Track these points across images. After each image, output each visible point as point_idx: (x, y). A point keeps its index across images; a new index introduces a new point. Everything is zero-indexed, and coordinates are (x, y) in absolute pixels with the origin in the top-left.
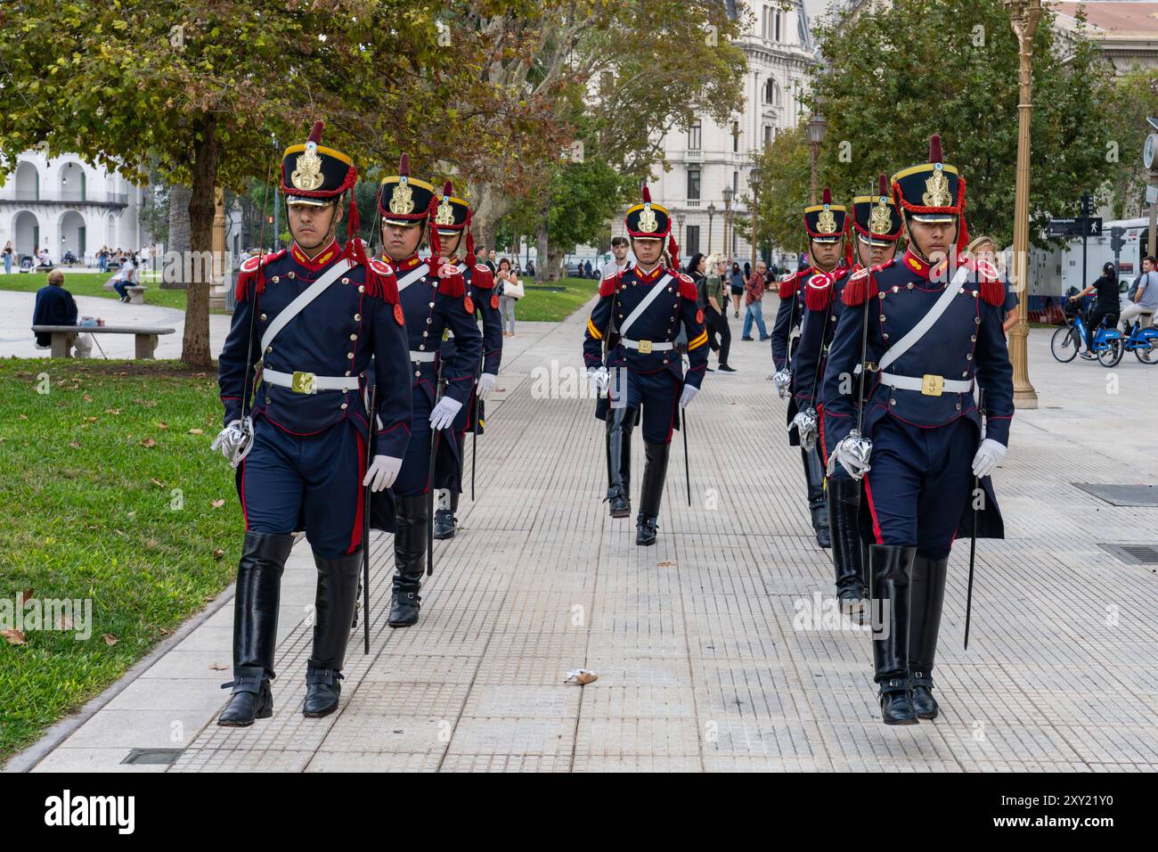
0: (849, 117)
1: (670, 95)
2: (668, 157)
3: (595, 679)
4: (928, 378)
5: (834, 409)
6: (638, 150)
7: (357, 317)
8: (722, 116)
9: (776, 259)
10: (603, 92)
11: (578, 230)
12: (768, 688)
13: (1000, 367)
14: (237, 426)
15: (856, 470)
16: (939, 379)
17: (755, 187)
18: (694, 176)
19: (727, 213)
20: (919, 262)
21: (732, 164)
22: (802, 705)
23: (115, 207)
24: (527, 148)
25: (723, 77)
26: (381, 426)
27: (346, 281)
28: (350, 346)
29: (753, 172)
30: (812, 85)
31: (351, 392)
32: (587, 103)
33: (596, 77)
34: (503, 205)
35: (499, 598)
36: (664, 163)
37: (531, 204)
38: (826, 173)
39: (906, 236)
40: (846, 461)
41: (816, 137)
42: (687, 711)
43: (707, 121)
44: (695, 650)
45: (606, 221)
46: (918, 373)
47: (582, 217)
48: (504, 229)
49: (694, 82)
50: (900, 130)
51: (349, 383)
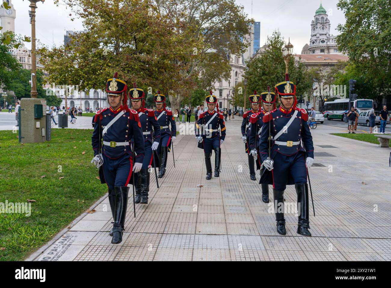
0: (252, 80)
1: (216, 75)
2: (215, 88)
3: (203, 186)
4: (288, 142)
5: (263, 151)
6: (209, 86)
7: (128, 126)
8: (226, 79)
9: (238, 109)
10: (202, 75)
11: (197, 103)
12: (235, 188)
13: (309, 137)
14: (98, 157)
15: (270, 168)
16: (291, 142)
17: (233, 94)
18: (221, 92)
19: (228, 99)
20: (284, 109)
21: (229, 89)
22: (241, 191)
23: (104, 99)
24: (188, 87)
25: (227, 71)
26: (136, 154)
27: (124, 116)
28: (126, 134)
29: (233, 91)
30: (245, 73)
31: (127, 146)
32: (199, 77)
33: (201, 72)
34: (182, 98)
35: (185, 172)
36: (215, 89)
37: (188, 98)
38: (248, 91)
39: (280, 102)
40: (267, 166)
41: (246, 84)
42: (220, 191)
43: (223, 81)
44: (221, 181)
45: (203, 101)
46: (285, 141)
47: (198, 100)
48: (182, 103)
49: (221, 73)
50: (263, 82)
51: (126, 144)
